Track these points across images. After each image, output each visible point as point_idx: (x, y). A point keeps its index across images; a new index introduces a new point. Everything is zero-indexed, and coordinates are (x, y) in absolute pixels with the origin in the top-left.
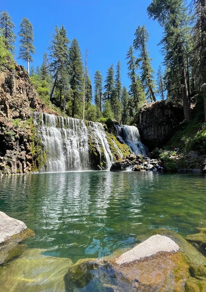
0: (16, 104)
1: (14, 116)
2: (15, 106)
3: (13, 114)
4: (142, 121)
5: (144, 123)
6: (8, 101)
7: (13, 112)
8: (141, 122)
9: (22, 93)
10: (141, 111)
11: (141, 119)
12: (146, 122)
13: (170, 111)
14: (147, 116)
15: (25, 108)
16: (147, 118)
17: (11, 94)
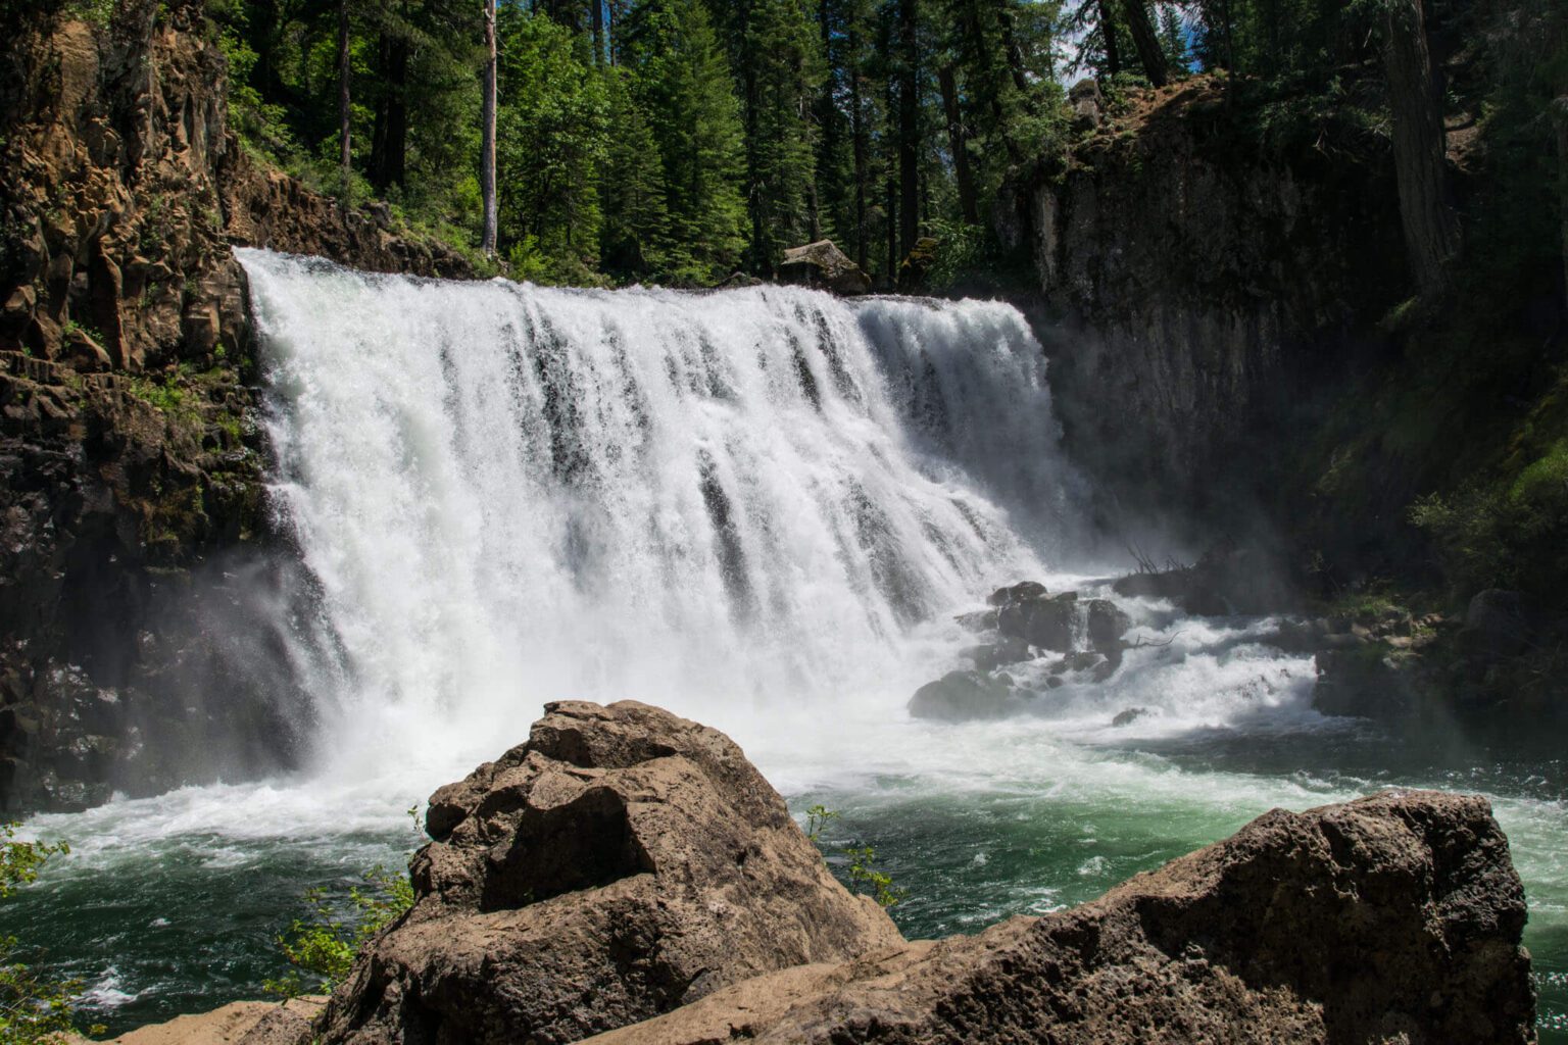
0: (167, 247)
1: (155, 345)
2: (161, 263)
3: (145, 335)
4: (1062, 255)
5: (1083, 282)
6: (114, 235)
7: (147, 316)
8: (1051, 263)
9: (184, 141)
10: (1057, 173)
11: (1051, 242)
12: (1095, 267)
13: (1291, 185)
14: (1100, 220)
15: (214, 263)
16: (1103, 237)
17: (129, 178)
